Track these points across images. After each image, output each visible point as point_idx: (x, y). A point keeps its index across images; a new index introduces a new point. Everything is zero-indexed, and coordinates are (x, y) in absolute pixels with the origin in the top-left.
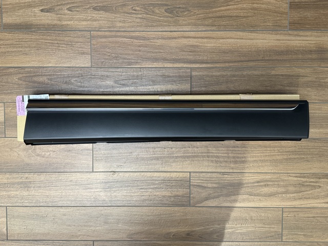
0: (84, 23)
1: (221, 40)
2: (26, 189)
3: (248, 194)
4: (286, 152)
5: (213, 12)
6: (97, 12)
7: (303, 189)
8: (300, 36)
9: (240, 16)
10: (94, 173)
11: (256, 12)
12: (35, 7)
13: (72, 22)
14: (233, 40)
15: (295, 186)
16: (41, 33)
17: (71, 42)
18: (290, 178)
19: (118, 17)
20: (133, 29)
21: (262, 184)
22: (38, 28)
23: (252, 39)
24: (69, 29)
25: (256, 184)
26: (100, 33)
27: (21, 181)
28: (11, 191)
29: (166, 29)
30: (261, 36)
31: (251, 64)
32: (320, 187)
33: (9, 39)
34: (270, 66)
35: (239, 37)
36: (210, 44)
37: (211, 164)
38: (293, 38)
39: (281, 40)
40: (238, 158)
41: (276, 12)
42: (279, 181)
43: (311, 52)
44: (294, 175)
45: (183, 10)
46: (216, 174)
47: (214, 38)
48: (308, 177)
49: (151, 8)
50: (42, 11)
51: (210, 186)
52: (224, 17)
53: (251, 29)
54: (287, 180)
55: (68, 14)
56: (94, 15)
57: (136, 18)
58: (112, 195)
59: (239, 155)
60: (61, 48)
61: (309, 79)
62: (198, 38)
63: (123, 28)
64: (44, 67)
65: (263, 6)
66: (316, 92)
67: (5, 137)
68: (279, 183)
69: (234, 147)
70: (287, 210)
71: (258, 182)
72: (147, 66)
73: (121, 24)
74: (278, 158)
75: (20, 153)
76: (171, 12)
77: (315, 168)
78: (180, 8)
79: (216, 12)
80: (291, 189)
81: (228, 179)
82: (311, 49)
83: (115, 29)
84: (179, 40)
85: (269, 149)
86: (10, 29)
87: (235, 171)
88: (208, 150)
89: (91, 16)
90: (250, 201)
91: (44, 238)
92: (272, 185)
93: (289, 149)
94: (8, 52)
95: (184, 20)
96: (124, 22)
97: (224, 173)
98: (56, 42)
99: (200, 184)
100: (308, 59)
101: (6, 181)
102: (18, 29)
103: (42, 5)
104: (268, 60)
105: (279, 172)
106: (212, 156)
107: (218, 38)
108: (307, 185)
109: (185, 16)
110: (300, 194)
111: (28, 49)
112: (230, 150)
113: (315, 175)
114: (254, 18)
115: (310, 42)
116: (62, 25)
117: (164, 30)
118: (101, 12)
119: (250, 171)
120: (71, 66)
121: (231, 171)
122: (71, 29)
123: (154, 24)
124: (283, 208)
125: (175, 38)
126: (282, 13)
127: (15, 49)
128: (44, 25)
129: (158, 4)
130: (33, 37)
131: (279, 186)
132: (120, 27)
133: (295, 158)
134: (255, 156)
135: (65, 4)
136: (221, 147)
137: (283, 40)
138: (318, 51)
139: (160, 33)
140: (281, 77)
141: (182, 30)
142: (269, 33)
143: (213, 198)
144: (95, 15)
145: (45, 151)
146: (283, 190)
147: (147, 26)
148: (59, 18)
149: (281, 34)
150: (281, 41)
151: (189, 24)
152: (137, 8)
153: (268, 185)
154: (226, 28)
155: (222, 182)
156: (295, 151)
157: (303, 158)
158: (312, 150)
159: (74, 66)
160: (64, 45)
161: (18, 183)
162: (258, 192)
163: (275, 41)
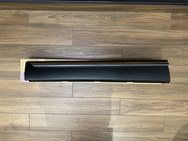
2: (39, 105)
3: (148, 109)
4: (167, 89)
5: (134, 20)
6: (76, 18)
7: (175, 107)
8: (176, 32)
9: (147, 22)
10: (73, 98)
11: (155, 20)
12: (45, 15)
13: (64, 23)
15: (171, 105)
16: (48, 28)
17: (63, 33)
19: (87, 21)
20: (94, 27)
21: (155, 104)
22: (47, 26)
23: (152, 33)
24: (62, 27)
25: (152, 105)
26: (77, 29)
27: (37, 101)
28: (32, 106)
30: (157, 32)
31: (152, 45)
32: (183, 106)
33: (32, 31)
34: (161, 47)
35: (146, 32)
36: (132, 35)
37: (131, 95)
38: (172, 33)
40: (144, 92)
41: (164, 20)
43: (181, 40)
44: (170, 100)
45: (119, 18)
46: (133, 99)
47: (134, 32)
48: (178, 102)
49: (103, 17)
50: (49, 17)
51: (130, 105)
53: (152, 29)
55: (62, 19)
56: (75, 20)
57: (96, 22)
58: (82, 109)
59: (145, 90)
60: (58, 36)
61: (179, 54)
62: (126, 32)
64: (49, 45)
65: (158, 17)
66: (182, 60)
69: (143, 86)
70: (167, 117)
72: (100, 46)
73: (88, 25)
74: (164, 92)
75: (36, 87)
76: (113, 19)
77: (181, 97)
78: (117, 17)
79: (135, 19)
80: (169, 107)
81: (139, 102)
82: (181, 39)
83: (85, 27)
84: (117, 33)
85: (159, 87)
86: (33, 26)
88: (129, 88)
89: (73, 20)
90: (149, 113)
91: (48, 129)
94: (32, 37)
95: (119, 23)
96: (90, 23)
97: (137, 99)
98: (56, 33)
99: (125, 104)
100: (179, 44)
101: (29, 101)
102: (37, 26)
103: (49, 14)
106: (131, 91)
107: (136, 32)
108: (177, 105)
109: (120, 21)
110: (174, 110)
111: (42, 36)
112: (140, 88)
113: (181, 101)
114: (154, 23)
115: (180, 36)
117: (109, 28)
118: (78, 18)
119: (150, 98)
120: (63, 45)
121: (141, 98)
123: (104, 25)
124: (165, 116)
125: (115, 32)
126: (167, 21)
127: (35, 36)
128: (50, 24)
129: (107, 15)
130: (44, 30)
135: (60, 14)
136: (136, 86)
137: (167, 34)
138: (184, 40)
139: (107, 29)
141: (118, 28)
142: (161, 31)
143: (131, 111)
144: (76, 20)
145: (49, 87)
146: (165, 107)
147: (100, 26)
148: (57, 21)
149: (166, 31)
151: (122, 25)
152: (96, 17)
154: (140, 28)
155: (136, 103)
156: (172, 89)
157: (176, 92)
158: (180, 88)
161: (35, 102)
162: (153, 108)
163: (164, 35)
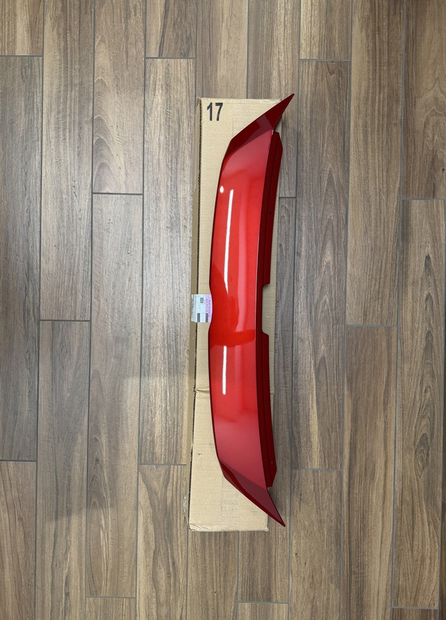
0: (409, 318)
1: (380, 514)
2: (169, 226)
3: (156, 548)
5: (420, 502)
9: (413, 541)
12: (433, 247)
13: (411, 300)
14: (380, 530)
15: (168, 615)
16: (396, 255)
17: (382, 297)
18: (179, 609)
19: (416, 367)
20: (399, 387)
21: (171, 569)
22: (403, 250)
23: (380, 556)
24: (400, 295)
25: (170, 561)
26: (394, 340)
27: (181, 218)
29: (399, 435)
30: (385, 569)
31: (346, 555)
33: (387, 208)
34: (342, 582)
35: (384, 538)
36: (375, 499)
38: (380, 614)
39: (378, 597)
42: (175, 593)
45: (425, 459)
47: (384, 503)
50: (428, 258)
51: (168, 495)
52: (413, 517)
53: (394, 556)
54: (176, 605)
56: (420, 332)
60: (373, 282)
62: (385, 480)
63: (401, 373)
64: (346, 257)
71: (174, 563)
72: (345, 405)
73: (406, 370)
74: (209, 593)
76: (421, 443)
81: (179, 521)
90: (146, 551)
92: (169, 583)
93: (222, 608)
95: (410, 460)
96: (409, 375)
98: (382, 276)
99: (171, 480)
102: (403, 222)
103: (435, 258)
104: (350, 579)
107: (383, 508)
109: (416, 462)
111: (373, 235)
114: (410, 559)
116: (406, 286)
117: (397, 432)
118: (424, 342)
119: (190, 553)
120: (347, 296)
122: (400, 298)
125: (385, 448)
126: (416, 599)
129: (433, 424)
131: (168, 592)
132: (402, 369)
135: (436, 291)
139: (393, 426)
140: (325, 597)
142: (388, 581)
146: (162, 598)
147: (403, 406)
148: (417, 282)
150: (376, 597)
151: (404, 468)
153: (169, 577)
159: (347, 300)
160: (377, 287)
161: (177, 214)
162: (160, 563)
163: (376, 589)
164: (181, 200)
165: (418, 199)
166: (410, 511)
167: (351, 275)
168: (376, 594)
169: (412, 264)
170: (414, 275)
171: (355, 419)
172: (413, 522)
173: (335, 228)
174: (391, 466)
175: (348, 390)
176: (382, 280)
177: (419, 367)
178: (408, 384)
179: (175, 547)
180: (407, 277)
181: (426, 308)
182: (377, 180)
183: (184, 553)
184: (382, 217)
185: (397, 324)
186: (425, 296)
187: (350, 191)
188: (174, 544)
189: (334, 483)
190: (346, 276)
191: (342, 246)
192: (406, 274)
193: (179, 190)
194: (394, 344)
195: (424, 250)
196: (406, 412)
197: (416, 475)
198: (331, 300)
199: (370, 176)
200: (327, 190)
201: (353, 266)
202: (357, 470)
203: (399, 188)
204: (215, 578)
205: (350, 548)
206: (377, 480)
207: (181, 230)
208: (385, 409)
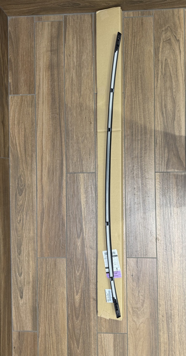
0: (31, 263)
1: (44, 149)
3: (174, 122)
4: (136, 91)
5: (22, 157)
6: (22, 252)
7: (168, 74)
8: (40, 84)
9: (25, 134)
10: (158, 257)
11: (21, 121)
12: (19, 304)
13: (30, 273)
14: (44, 140)
15: (165, 82)
16: (39, 299)
17: (46, 274)
18: (159, 86)
19: (26, 234)
20: (35, 222)
21: (164, 110)
22: (35, 302)
23: (43, 124)
25: (165, 115)
26: (39, 250)
29: (35, 194)
30: (40, 116)
31: (63, 124)
32: (166, 60)
33: (45, 326)
34: (64, 108)
35: (41, 135)
36: (47, 158)
37: (148, 154)
38: (41, 90)
39: (43, 100)
40: (141, 131)
41: (21, 105)
42: (161, 96)
43: (52, 75)
44: (156, 83)
45: (20, 181)
46: (156, 150)
47: (42, 155)
48: (158, 70)
49: (18, 207)
50: (21, 297)
51: (167, 155)
52: (25, 147)
53: (35, 124)
54: (161, 88)
55: (24, 276)
56: (25, 255)
57: (26, 219)
58: (177, 241)
59: (139, 130)
60: (51, 283)
61: (74, 75)
62: (42, 168)
63: (34, 231)
64: (67, 298)
65: (16, 116)
66: (85, 69)
67: (127, 334)
68: (163, 95)
69: (133, 135)
71: (163, 113)
72: (65, 211)
73: (32, 232)
74: (141, 97)
76: (22, 191)
77: (149, 65)
78: (18, 184)
79: (21, 154)
80: (168, 84)
81: (160, 139)
82: (50, 75)
83: (36, 237)
84: (44, 183)
85: (133, 106)
86: (36, 325)
87: (153, 134)
88: (135, 157)
89: (26, 257)
90: (180, 119)
93: (133, 88)
94: (55, 327)
95: (28, 180)
96: (29, 230)
97: (156, 143)
98: (47, 287)
99: (166, 163)
100: (58, 77)
101: (166, 336)
102: (36, 318)
103: (18, 297)
104: (59, 110)
105: (153, 96)
106: (141, 154)
107: (42, 152)
108: (165, 71)
109: (24, 179)
110: (173, 76)
111: (53, 311)
112: (135, 138)
113: (156, 65)
114: (26, 123)
115: (44, 76)
116: (33, 281)
117: (36, 196)
118: (22, 249)
119: (153, 121)
120: (66, 275)
121: (153, 137)
122: (36, 274)
123: (31, 204)
125: (42, 187)
126: (22, 100)
127: (53, 321)
128: (33, 297)
129: (15, 202)
130: (43, 306)
131: (166, 95)
132: (34, 233)
133: (141, 83)
134: (140, 117)
135: (16, 278)
136: (133, 146)
137: (43, 98)
138: (51, 69)
139: (38, 200)
140: (73, 98)
141: (36, 182)
142: (38, 110)
143: (178, 152)
144: (24, 253)
146: (169, 92)
147: (33, 211)
148: (27, 283)
149: (38, 100)
150: (44, 100)
151: (31, 176)
152: (19, 219)
153: (165, 105)
154: (34, 146)
155: (163, 144)
156: (135, 83)
157: (141, 76)
158: (134, 69)
159: (66, 273)
160: (49, 281)
161: (168, 324)
162: (171, 113)
163: (44, 105)
164: (166, 332)
165: (28, 331)
166: (27, 151)
167: (64, 287)
168: (44, 102)
169: (30, 293)
170: (29, 287)
171: (60, 203)
172: (25, 145)
173: (74, 315)
174: (39, 177)
175: (64, 219)
176: (47, 284)
177: (25, 235)
178: (30, 224)
179: (162, 123)
180: (33, 286)
181: (22, 268)
182: (51, 343)
183: (157, 120)
184: (48, 321)
185: (37, 260)
186: (22, 275)
187: (66, 336)
188: (163, 125)
189: (71, 165)
190: (67, 287)
191: (70, 304)
192: (34, 288)
193: (167, 338)
194: (39, 247)
195: (23, 302)
196: (31, 208)
197: (24, 172)
198: (75, 273)
199: (55, 345)
200: (80, 337)
201: (63, 292)
202: (58, 173)
203: (39, 337)
204: (138, 107)
205: (61, 128)
206: (46, 168)
207: (165, 315)
208: (43, 209)
